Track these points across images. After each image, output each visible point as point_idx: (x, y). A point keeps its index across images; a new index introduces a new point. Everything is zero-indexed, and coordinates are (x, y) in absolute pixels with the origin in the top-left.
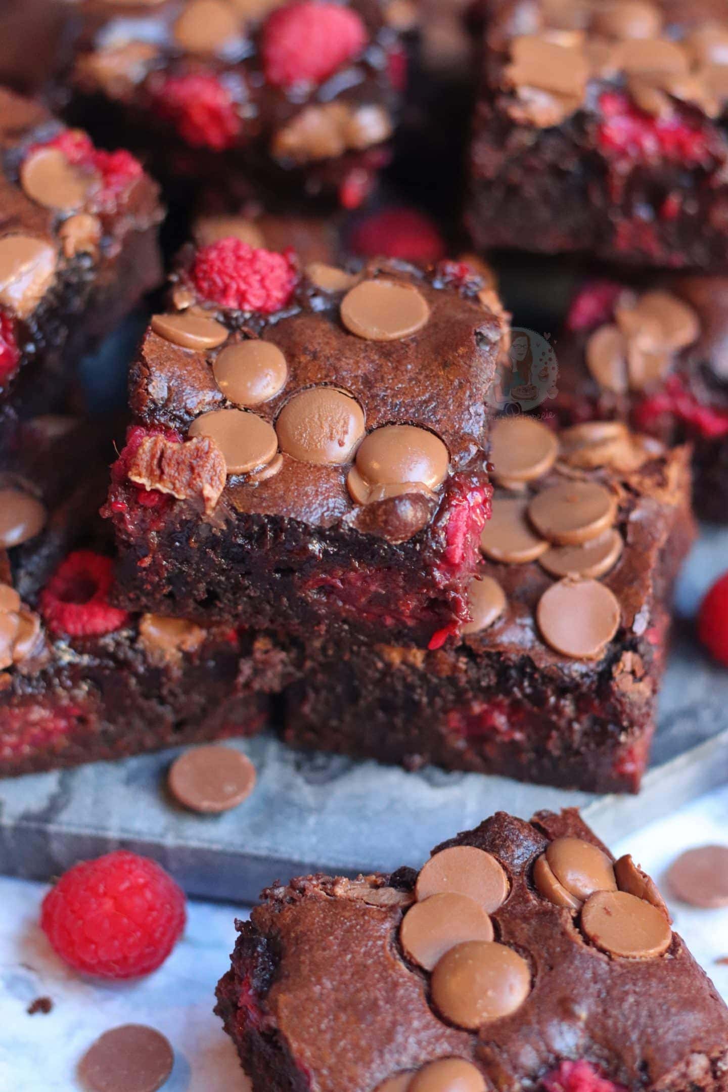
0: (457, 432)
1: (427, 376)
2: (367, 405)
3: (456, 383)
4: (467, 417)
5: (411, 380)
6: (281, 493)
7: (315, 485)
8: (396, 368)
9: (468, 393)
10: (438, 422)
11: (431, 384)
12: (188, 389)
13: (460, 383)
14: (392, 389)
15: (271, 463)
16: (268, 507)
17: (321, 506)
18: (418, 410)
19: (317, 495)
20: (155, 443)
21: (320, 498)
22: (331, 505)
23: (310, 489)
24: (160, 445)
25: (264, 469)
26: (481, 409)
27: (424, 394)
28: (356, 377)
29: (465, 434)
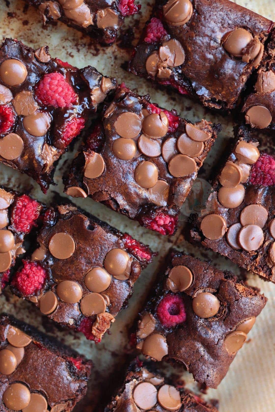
0: (114, 244)
1: (93, 246)
2: (96, 265)
3: (99, 239)
4: (110, 239)
5: (92, 250)
6: (117, 299)
7: (117, 290)
8: (87, 253)
9: (103, 237)
10: (109, 248)
11: (96, 245)
12: (73, 313)
13: (100, 238)
14: (94, 257)
15: (105, 298)
16: (120, 305)
17: (124, 290)
18: (103, 252)
19: (121, 290)
20: (95, 330)
21: (122, 289)
22: (125, 287)
23: (118, 291)
24: (95, 329)
25: (107, 302)
26: (109, 234)
27: (99, 249)
28: (86, 265)
29: (115, 242)
